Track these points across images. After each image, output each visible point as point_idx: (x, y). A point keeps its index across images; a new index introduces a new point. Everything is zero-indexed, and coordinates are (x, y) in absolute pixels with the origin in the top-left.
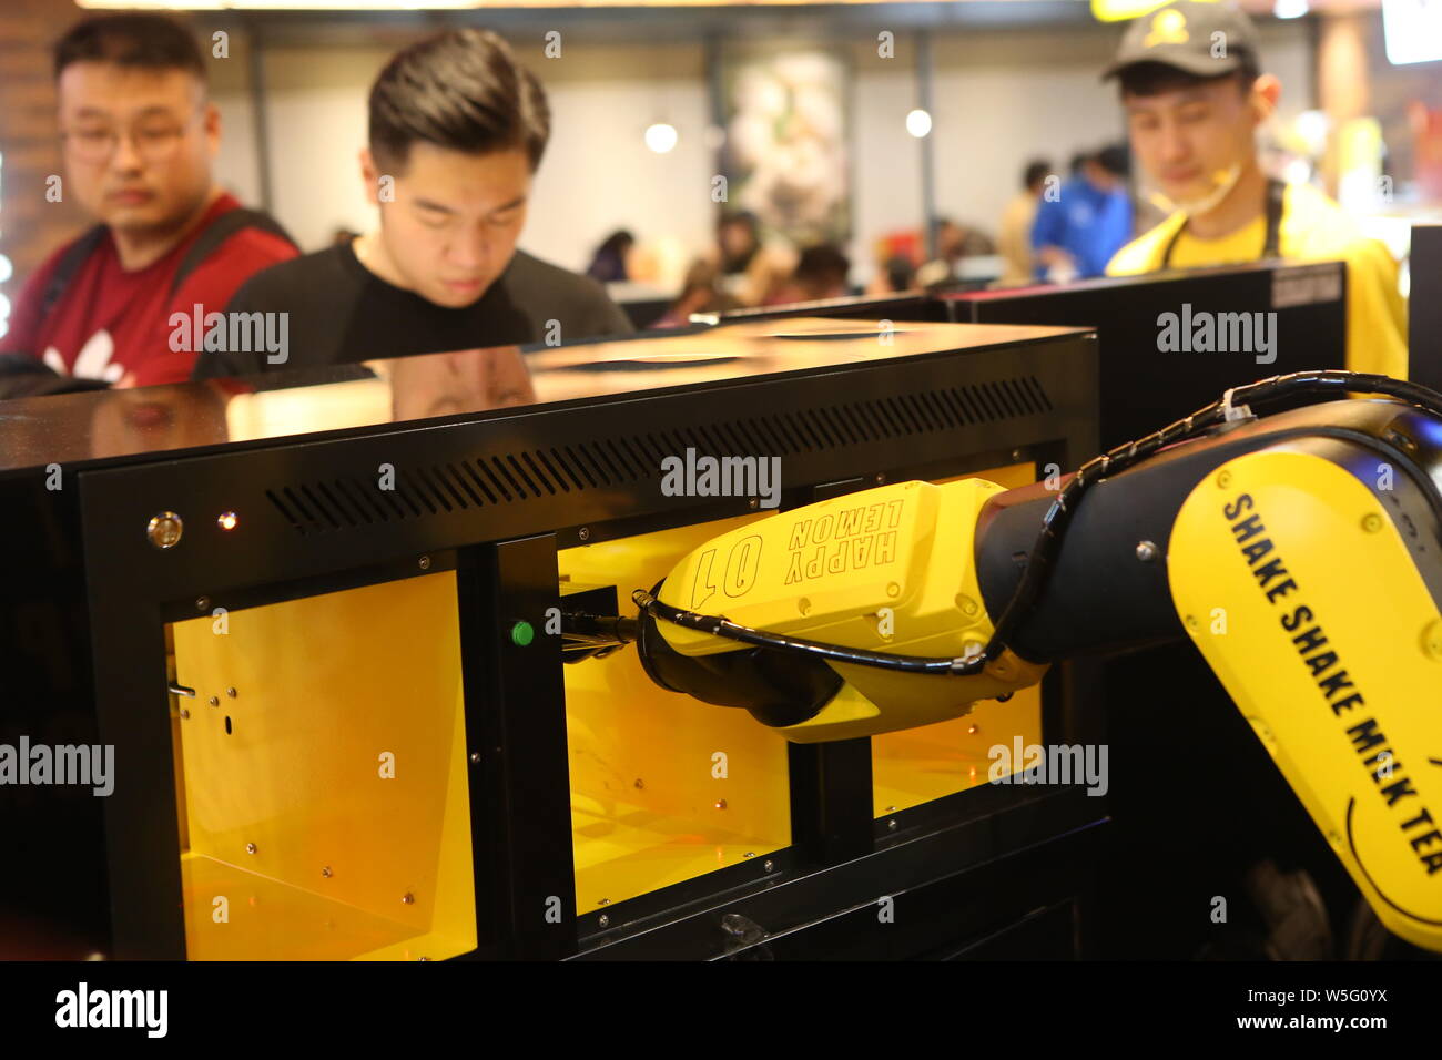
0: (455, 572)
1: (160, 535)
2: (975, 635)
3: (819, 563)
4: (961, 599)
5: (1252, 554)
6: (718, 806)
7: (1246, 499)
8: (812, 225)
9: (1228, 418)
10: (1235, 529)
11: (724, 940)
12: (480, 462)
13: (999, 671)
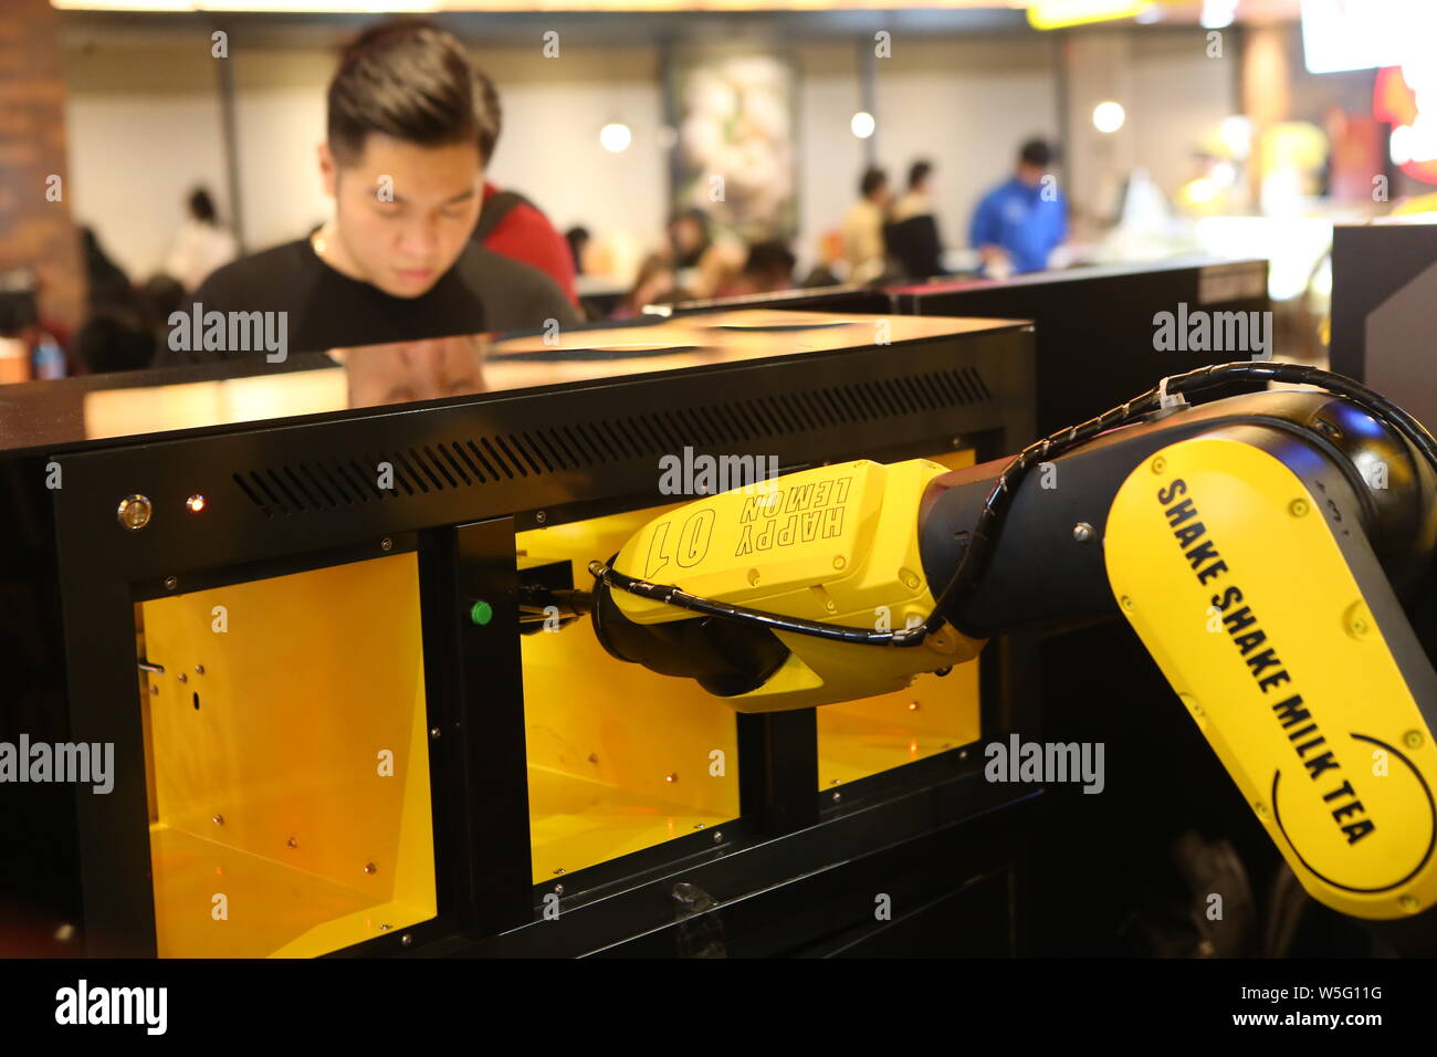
0: (416, 553)
1: (130, 516)
2: (918, 606)
3: (769, 535)
4: (903, 572)
5: (1185, 537)
6: (669, 779)
7: (1179, 484)
8: (760, 222)
9: (1163, 405)
10: (1169, 514)
11: (675, 908)
12: (441, 447)
13: (939, 645)
